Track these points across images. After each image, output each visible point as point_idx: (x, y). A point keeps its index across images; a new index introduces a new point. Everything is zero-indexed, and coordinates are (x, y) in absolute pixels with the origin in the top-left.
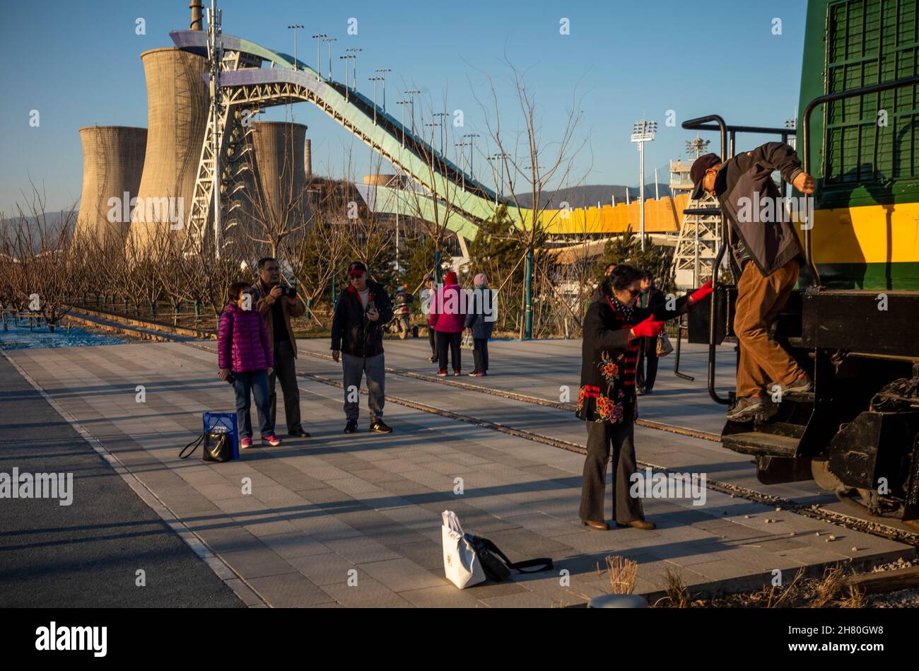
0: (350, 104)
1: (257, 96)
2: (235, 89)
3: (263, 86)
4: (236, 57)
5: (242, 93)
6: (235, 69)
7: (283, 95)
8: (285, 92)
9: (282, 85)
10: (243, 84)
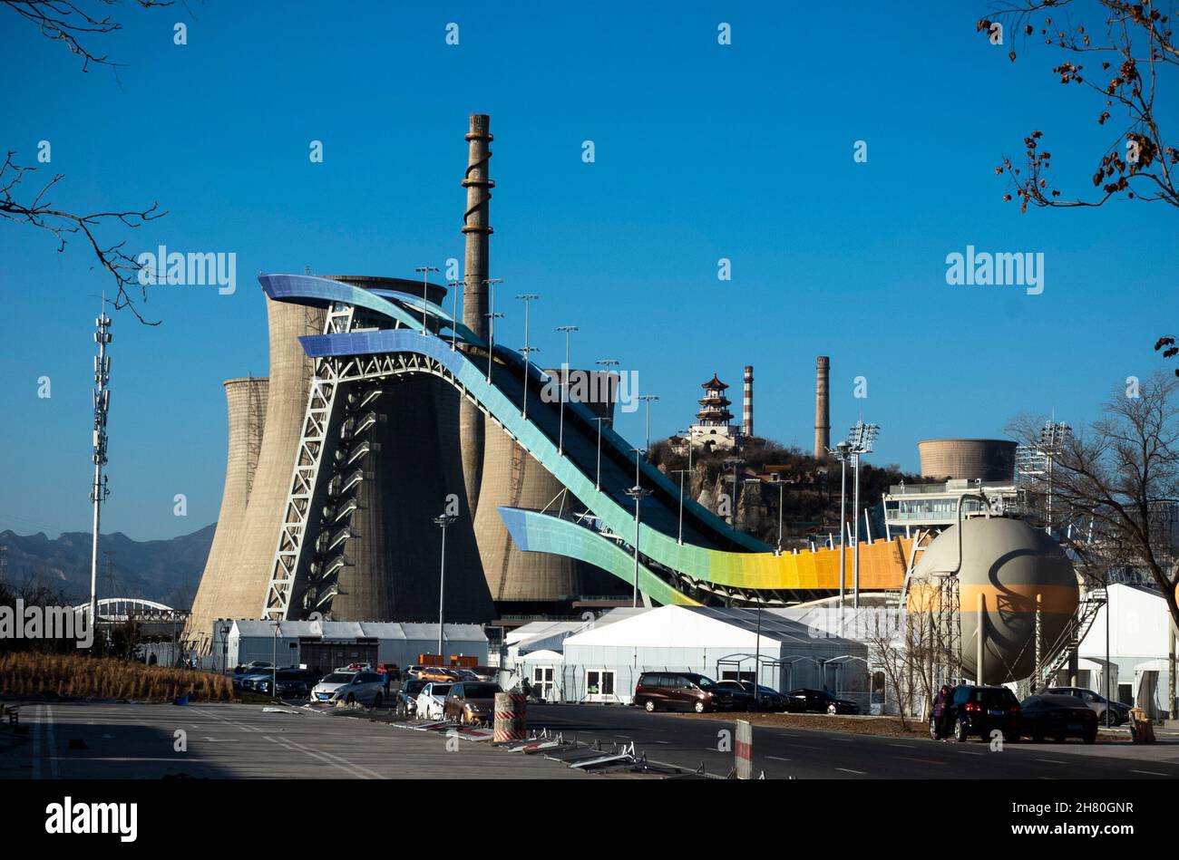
0: (493, 386)
1: (375, 370)
2: (346, 359)
3: (382, 356)
4: (349, 312)
5: (355, 366)
6: (347, 331)
7: (410, 370)
8: (413, 365)
9: (408, 355)
10: (356, 353)
